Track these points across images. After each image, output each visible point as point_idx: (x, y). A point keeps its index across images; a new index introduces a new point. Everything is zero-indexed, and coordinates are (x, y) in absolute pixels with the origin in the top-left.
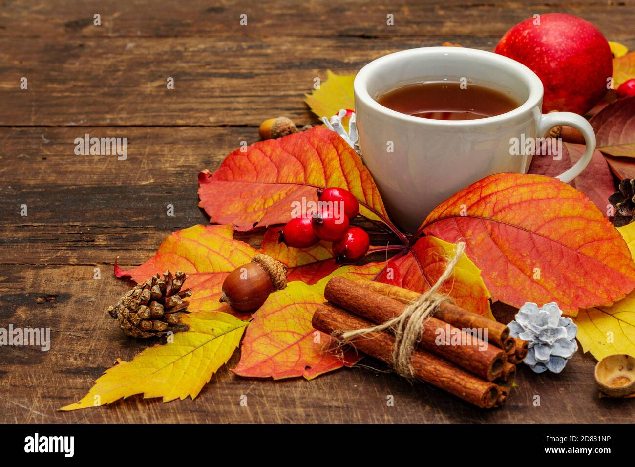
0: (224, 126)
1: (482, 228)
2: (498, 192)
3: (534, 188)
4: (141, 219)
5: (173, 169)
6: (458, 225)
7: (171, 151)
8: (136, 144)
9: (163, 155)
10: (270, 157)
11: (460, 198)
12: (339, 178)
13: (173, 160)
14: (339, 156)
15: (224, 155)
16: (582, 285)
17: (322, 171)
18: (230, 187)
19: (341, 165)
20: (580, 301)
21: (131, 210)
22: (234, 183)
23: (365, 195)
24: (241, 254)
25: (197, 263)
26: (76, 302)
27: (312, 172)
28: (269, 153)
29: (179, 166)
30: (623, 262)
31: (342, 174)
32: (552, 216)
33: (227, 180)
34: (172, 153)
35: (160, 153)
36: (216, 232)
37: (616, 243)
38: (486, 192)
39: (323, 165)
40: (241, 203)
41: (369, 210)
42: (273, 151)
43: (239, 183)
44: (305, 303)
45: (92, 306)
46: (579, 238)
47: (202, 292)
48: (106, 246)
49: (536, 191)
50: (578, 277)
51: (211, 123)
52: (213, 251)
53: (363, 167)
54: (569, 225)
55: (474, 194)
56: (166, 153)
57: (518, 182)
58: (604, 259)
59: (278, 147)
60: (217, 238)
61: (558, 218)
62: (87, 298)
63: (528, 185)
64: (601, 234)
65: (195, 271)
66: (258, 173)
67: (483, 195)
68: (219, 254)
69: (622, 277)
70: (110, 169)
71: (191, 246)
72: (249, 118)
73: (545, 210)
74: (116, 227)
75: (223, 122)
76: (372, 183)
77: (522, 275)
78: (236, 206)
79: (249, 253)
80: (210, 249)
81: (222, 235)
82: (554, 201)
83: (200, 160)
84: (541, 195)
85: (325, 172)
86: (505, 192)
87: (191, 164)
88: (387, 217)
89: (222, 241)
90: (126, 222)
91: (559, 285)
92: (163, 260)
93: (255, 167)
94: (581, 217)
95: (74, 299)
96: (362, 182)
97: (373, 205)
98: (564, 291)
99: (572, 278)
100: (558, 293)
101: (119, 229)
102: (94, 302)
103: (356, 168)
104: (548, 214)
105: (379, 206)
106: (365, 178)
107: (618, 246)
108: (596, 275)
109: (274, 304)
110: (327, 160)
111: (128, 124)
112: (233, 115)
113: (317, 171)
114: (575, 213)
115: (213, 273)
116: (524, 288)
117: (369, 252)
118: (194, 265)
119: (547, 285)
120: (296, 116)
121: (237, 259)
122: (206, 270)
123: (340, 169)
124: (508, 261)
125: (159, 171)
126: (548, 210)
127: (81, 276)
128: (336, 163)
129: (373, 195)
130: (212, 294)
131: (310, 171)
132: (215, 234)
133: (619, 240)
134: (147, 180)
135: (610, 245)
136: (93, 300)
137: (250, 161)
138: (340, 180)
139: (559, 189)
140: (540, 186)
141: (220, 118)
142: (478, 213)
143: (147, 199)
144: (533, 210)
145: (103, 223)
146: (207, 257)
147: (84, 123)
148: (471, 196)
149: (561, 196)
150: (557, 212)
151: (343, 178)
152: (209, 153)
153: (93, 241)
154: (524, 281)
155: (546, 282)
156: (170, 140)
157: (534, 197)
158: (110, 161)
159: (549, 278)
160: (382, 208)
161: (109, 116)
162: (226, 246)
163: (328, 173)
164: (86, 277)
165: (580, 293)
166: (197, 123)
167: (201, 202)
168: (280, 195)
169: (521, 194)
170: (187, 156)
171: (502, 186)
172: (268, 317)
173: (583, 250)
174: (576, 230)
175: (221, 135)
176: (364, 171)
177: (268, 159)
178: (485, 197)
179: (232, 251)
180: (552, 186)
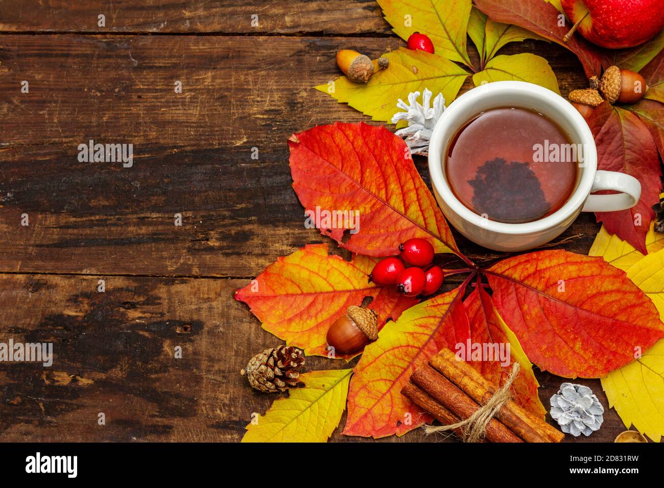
0: (302, 34)
1: (536, 302)
2: (551, 267)
3: (581, 267)
4: (244, 205)
5: (262, 116)
6: (517, 295)
7: (255, 83)
8: (222, 69)
9: (250, 89)
10: (352, 143)
11: (520, 263)
12: (417, 211)
13: (259, 99)
14: (417, 189)
15: (305, 90)
16: (614, 349)
17: (401, 198)
18: (319, 167)
19: (418, 200)
20: (611, 365)
21: (234, 192)
22: (321, 159)
23: (440, 232)
24: (336, 273)
25: (300, 286)
26: (209, 332)
27: (392, 194)
28: (351, 138)
29: (267, 112)
30: (651, 318)
31: (419, 209)
32: (594, 292)
33: (313, 151)
34: (257, 87)
35: (245, 87)
36: (314, 251)
37: (646, 306)
38: (542, 266)
39: (402, 190)
40: (331, 198)
41: (442, 244)
42: (355, 137)
43: (327, 164)
44: (394, 348)
45: (223, 338)
46: (615, 308)
47: (308, 322)
48: (221, 248)
49: (584, 270)
50: (611, 344)
51: (287, 27)
52: (312, 272)
53: (437, 209)
54: (607, 299)
55: (531, 265)
56: (251, 87)
57: (569, 259)
58: (635, 320)
59: (359, 135)
60: (315, 258)
61: (600, 294)
62: (217, 327)
63: (576, 263)
64: (634, 301)
65: (299, 292)
66: (342, 157)
67: (538, 269)
68: (317, 274)
69: (648, 330)
70: (203, 115)
71: (294, 270)
72: (324, 17)
73: (589, 287)
74: (224, 218)
75: (299, 26)
76: (445, 225)
77: (566, 346)
78: (326, 200)
79: (342, 270)
80: (310, 271)
81: (320, 254)
82: (597, 278)
83: (285, 100)
84: (587, 273)
85: (404, 200)
86: (557, 269)
87: (277, 108)
88: (459, 251)
89: (320, 260)
90: (232, 211)
91: (594, 355)
92: (272, 279)
93: (340, 150)
94: (618, 291)
95: (206, 329)
96: (437, 221)
97: (447, 240)
98: (598, 360)
99: (606, 346)
100: (594, 362)
101: (227, 221)
102: (223, 333)
103: (431, 208)
104: (591, 291)
105: (452, 242)
106: (440, 218)
107: (647, 308)
108: (626, 337)
109: (369, 357)
110: (405, 188)
111: (209, 30)
112: (308, 12)
113: (397, 195)
114: (614, 288)
115: (315, 293)
116: (567, 358)
117: (445, 276)
118: (299, 287)
119: (585, 356)
120: (370, 13)
121: (334, 280)
122: (308, 291)
123: (417, 204)
124: (555, 334)
125: (249, 121)
126: (591, 287)
127: (206, 296)
128: (413, 195)
129: (446, 234)
130: (316, 324)
131: (390, 192)
132: (313, 254)
133: (649, 303)
134: (240, 139)
135: (641, 308)
136: (221, 329)
137: (335, 142)
138: (417, 214)
139: (602, 268)
140: (587, 265)
141: (296, 19)
142: (534, 285)
143: (245, 174)
144: (579, 287)
145: (211, 213)
146: (309, 280)
147: (164, 28)
148: (528, 266)
149: (603, 273)
150: (599, 288)
151: (420, 213)
152: (292, 87)
153: (207, 240)
154: (567, 352)
155: (585, 353)
156: (251, 62)
157: (581, 275)
158: (202, 102)
159: (587, 350)
160: (454, 244)
161: (187, 14)
162: (323, 266)
163: (407, 203)
164: (210, 296)
165: (611, 357)
166: (274, 29)
167: (294, 183)
168: (365, 208)
169: (570, 272)
170: (271, 91)
171: (554, 262)
172: (365, 370)
173: (617, 318)
174: (613, 302)
175: (300, 53)
176: (439, 212)
177: (350, 144)
178: (540, 271)
179: (328, 271)
180: (597, 265)
